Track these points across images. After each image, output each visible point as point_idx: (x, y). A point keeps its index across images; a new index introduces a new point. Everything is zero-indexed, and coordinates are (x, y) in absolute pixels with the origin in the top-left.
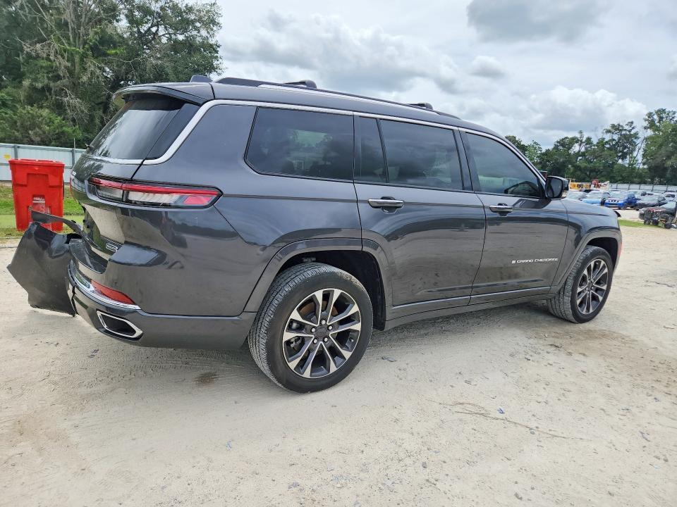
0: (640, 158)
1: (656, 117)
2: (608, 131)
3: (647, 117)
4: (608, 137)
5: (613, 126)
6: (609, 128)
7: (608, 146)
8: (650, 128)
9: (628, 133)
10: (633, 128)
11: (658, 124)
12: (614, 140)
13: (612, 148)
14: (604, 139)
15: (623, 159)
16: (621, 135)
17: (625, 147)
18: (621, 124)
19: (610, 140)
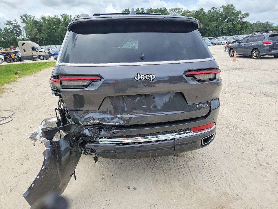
0: (25, 35)
1: (24, 17)
2: (7, 24)
3: (21, 18)
4: (8, 27)
5: (8, 22)
6: (7, 23)
7: (9, 31)
8: (24, 22)
9: (16, 25)
10: (17, 22)
11: (26, 21)
12: (11, 28)
13: (12, 32)
14: (6, 28)
15: (18, 37)
16: (13, 26)
17: (17, 31)
18: (11, 21)
19: (9, 28)
